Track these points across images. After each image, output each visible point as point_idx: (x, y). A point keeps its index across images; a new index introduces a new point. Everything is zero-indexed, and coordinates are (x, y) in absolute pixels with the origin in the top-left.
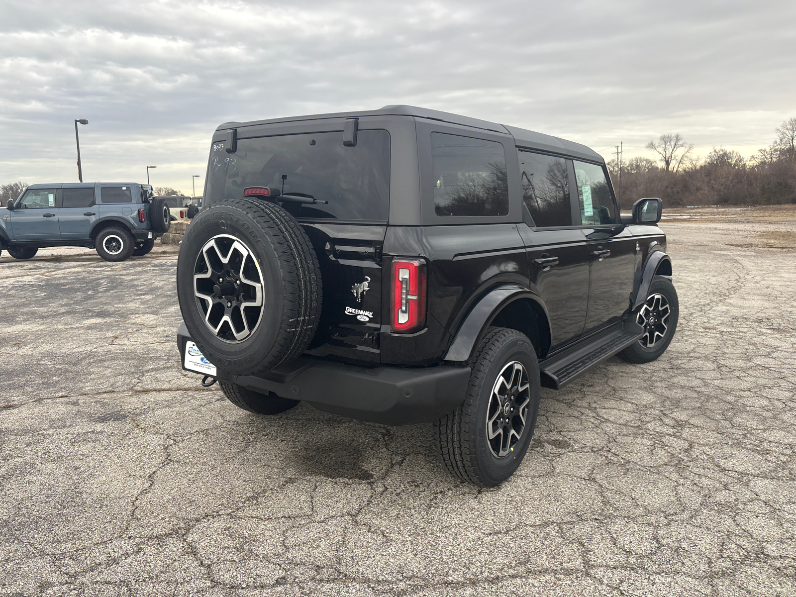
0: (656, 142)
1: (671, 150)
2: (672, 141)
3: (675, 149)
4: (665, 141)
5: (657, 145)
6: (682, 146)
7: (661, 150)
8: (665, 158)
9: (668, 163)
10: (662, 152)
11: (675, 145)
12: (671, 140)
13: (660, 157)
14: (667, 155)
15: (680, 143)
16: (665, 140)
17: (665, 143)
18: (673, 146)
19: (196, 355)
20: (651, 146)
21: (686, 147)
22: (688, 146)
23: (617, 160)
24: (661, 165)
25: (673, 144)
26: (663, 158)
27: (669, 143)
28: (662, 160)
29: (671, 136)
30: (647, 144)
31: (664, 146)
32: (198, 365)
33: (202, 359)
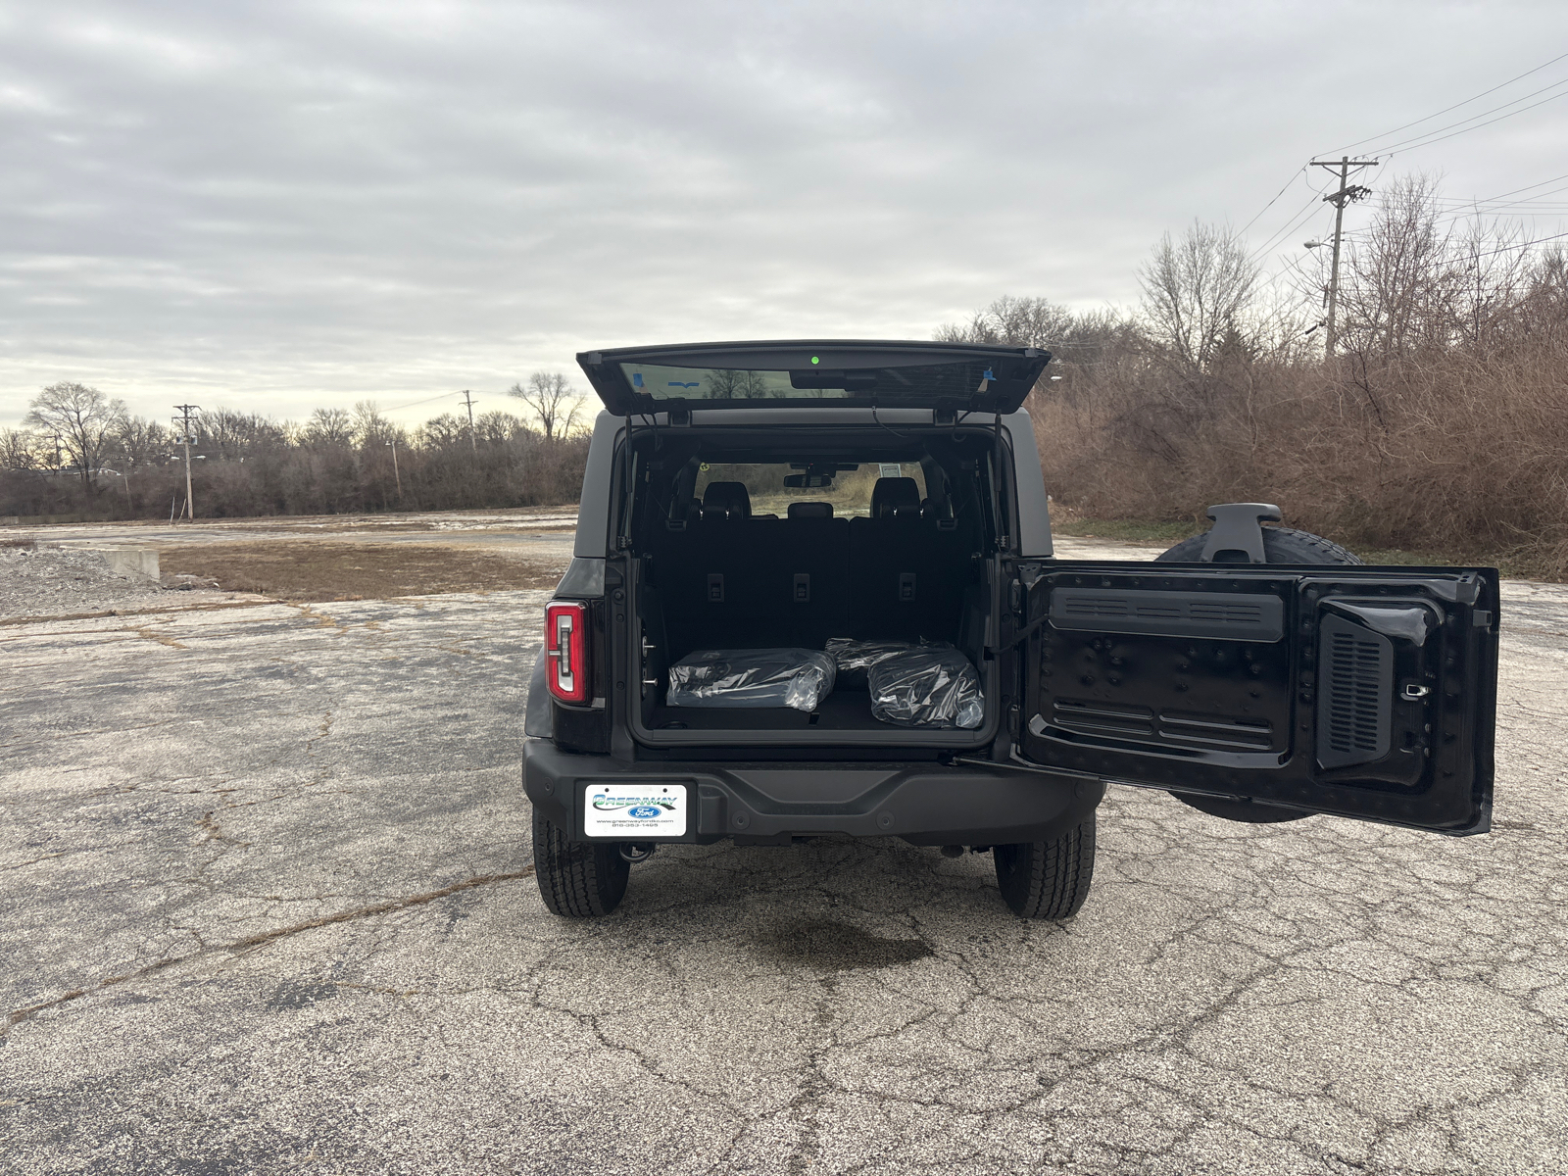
0: (526, 386)
1: (551, 402)
2: (551, 386)
3: (558, 399)
4: (539, 385)
5: (527, 391)
6: (569, 395)
7: (535, 400)
8: (543, 415)
9: (548, 424)
10: (537, 404)
11: (557, 392)
12: (550, 383)
13: (535, 413)
14: (547, 411)
15: (565, 389)
16: (541, 382)
17: (541, 388)
18: (554, 393)
19: (615, 806)
20: (517, 392)
21: (575, 398)
22: (578, 396)
23: (468, 417)
24: (539, 427)
25: (553, 389)
26: (540, 415)
27: (546, 389)
28: (538, 418)
29: (549, 376)
30: (510, 390)
31: (538, 392)
32: (624, 824)
33: (633, 812)
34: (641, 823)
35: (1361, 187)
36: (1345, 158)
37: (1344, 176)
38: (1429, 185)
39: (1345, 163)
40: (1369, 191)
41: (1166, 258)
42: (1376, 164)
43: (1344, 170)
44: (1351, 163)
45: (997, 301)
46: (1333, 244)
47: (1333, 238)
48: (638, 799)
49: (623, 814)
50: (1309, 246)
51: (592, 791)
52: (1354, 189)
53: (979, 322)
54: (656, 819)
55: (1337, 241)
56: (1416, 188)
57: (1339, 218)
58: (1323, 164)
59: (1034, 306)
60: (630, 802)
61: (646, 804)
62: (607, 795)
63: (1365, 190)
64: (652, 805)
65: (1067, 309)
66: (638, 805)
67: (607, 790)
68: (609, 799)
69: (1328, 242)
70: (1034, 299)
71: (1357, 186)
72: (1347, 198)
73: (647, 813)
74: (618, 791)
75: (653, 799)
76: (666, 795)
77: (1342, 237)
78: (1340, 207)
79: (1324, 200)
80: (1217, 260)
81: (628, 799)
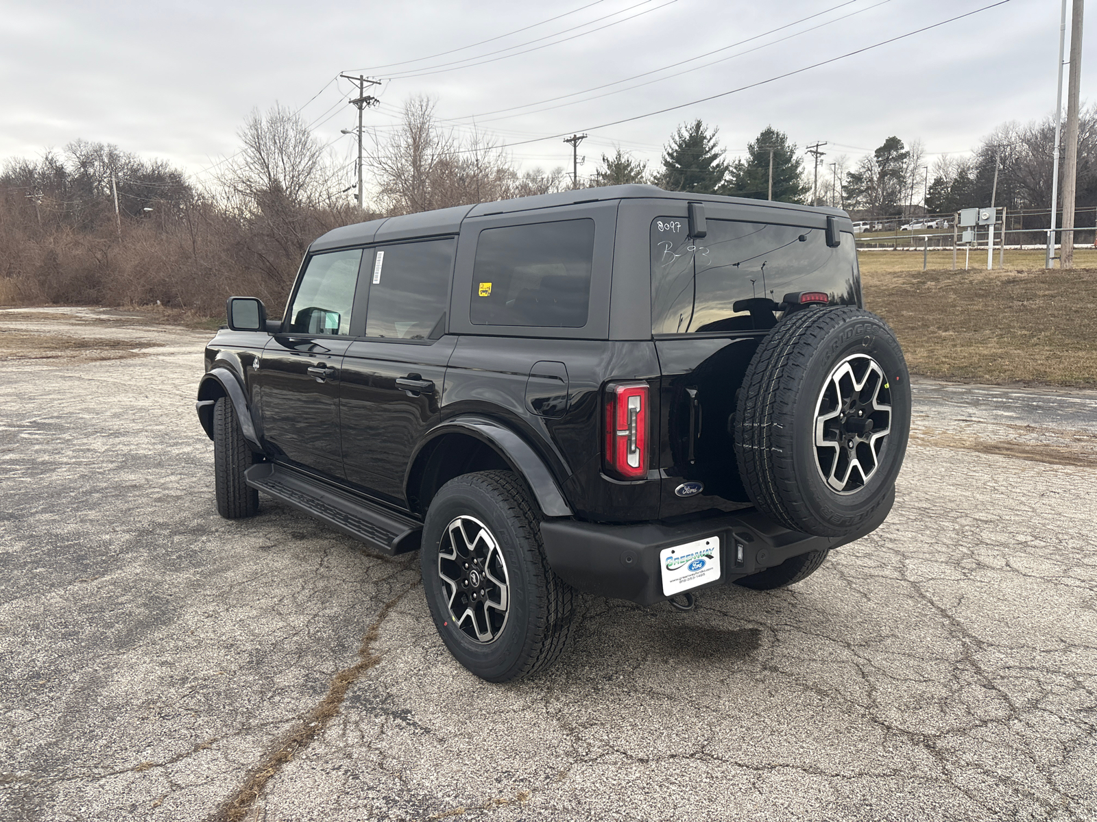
32: (686, 579)
33: (690, 567)
34: (695, 575)
35: (374, 98)
36: (362, 76)
37: (362, 88)
39: (361, 79)
40: (378, 101)
41: (256, 125)
42: (380, 84)
43: (362, 84)
44: (365, 80)
46: (358, 133)
47: (358, 129)
48: (692, 554)
49: (684, 571)
50: (344, 132)
51: (665, 554)
52: (369, 98)
53: (50, 157)
55: (360, 131)
57: (361, 117)
58: (348, 77)
59: (106, 150)
61: (697, 559)
62: (674, 556)
63: (376, 100)
64: (700, 558)
66: (693, 560)
67: (673, 552)
68: (675, 559)
69: (355, 131)
70: (105, 144)
71: (371, 96)
72: (365, 104)
73: (698, 565)
74: (682, 550)
76: (708, 547)
77: (363, 129)
78: (361, 108)
79: (350, 102)
80: (291, 133)
81: (687, 556)
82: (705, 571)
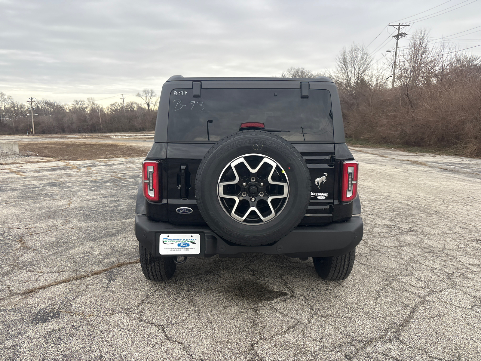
0: (141, 93)
1: (149, 99)
2: (149, 93)
3: (151, 98)
4: (145, 93)
5: (142, 95)
6: (155, 96)
7: (144, 98)
8: (147, 102)
9: (148, 105)
10: (145, 99)
11: (151, 95)
12: (149, 92)
13: (144, 102)
14: (148, 101)
15: (153, 94)
16: (146, 92)
17: (146, 94)
18: (150, 96)
19: (172, 243)
20: (139, 95)
21: (157, 97)
22: (158, 96)
23: (123, 103)
24: (146, 106)
25: (150, 94)
26: (146, 103)
27: (148, 94)
28: (145, 104)
29: (149, 90)
30: (136, 94)
31: (145, 95)
32: (175, 250)
33: (179, 245)
34: (182, 249)
35: (404, 33)
36: (400, 24)
37: (399, 29)
38: (427, 32)
39: (399, 25)
40: (407, 34)
41: (344, 54)
42: (409, 26)
43: (399, 27)
44: (401, 25)
45: (290, 69)
46: (395, 51)
47: (395, 49)
48: (181, 240)
49: (175, 246)
50: (388, 51)
51: (162, 237)
52: (402, 33)
53: (283, 75)
54: (188, 247)
55: (396, 50)
56: (423, 33)
57: (397, 43)
58: (393, 25)
59: (301, 70)
60: (178, 241)
61: (184, 242)
62: (169, 238)
63: (405, 34)
64: (186, 242)
65: (311, 71)
66: (181, 242)
67: (168, 236)
68: (169, 240)
69: (394, 50)
70: (301, 68)
71: (403, 33)
72: (400, 36)
73: (184, 245)
74: (172, 236)
75: (187, 240)
76: (192, 238)
77: (398, 49)
78: (398, 39)
79: (393, 37)
80: (360, 56)
81: (177, 240)
82: (189, 248)
